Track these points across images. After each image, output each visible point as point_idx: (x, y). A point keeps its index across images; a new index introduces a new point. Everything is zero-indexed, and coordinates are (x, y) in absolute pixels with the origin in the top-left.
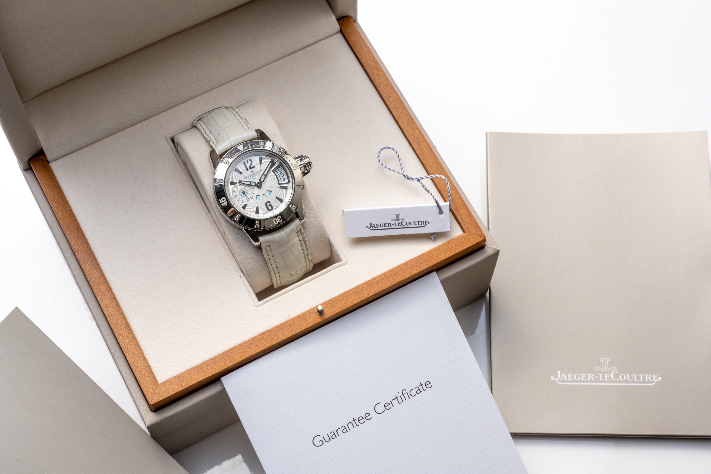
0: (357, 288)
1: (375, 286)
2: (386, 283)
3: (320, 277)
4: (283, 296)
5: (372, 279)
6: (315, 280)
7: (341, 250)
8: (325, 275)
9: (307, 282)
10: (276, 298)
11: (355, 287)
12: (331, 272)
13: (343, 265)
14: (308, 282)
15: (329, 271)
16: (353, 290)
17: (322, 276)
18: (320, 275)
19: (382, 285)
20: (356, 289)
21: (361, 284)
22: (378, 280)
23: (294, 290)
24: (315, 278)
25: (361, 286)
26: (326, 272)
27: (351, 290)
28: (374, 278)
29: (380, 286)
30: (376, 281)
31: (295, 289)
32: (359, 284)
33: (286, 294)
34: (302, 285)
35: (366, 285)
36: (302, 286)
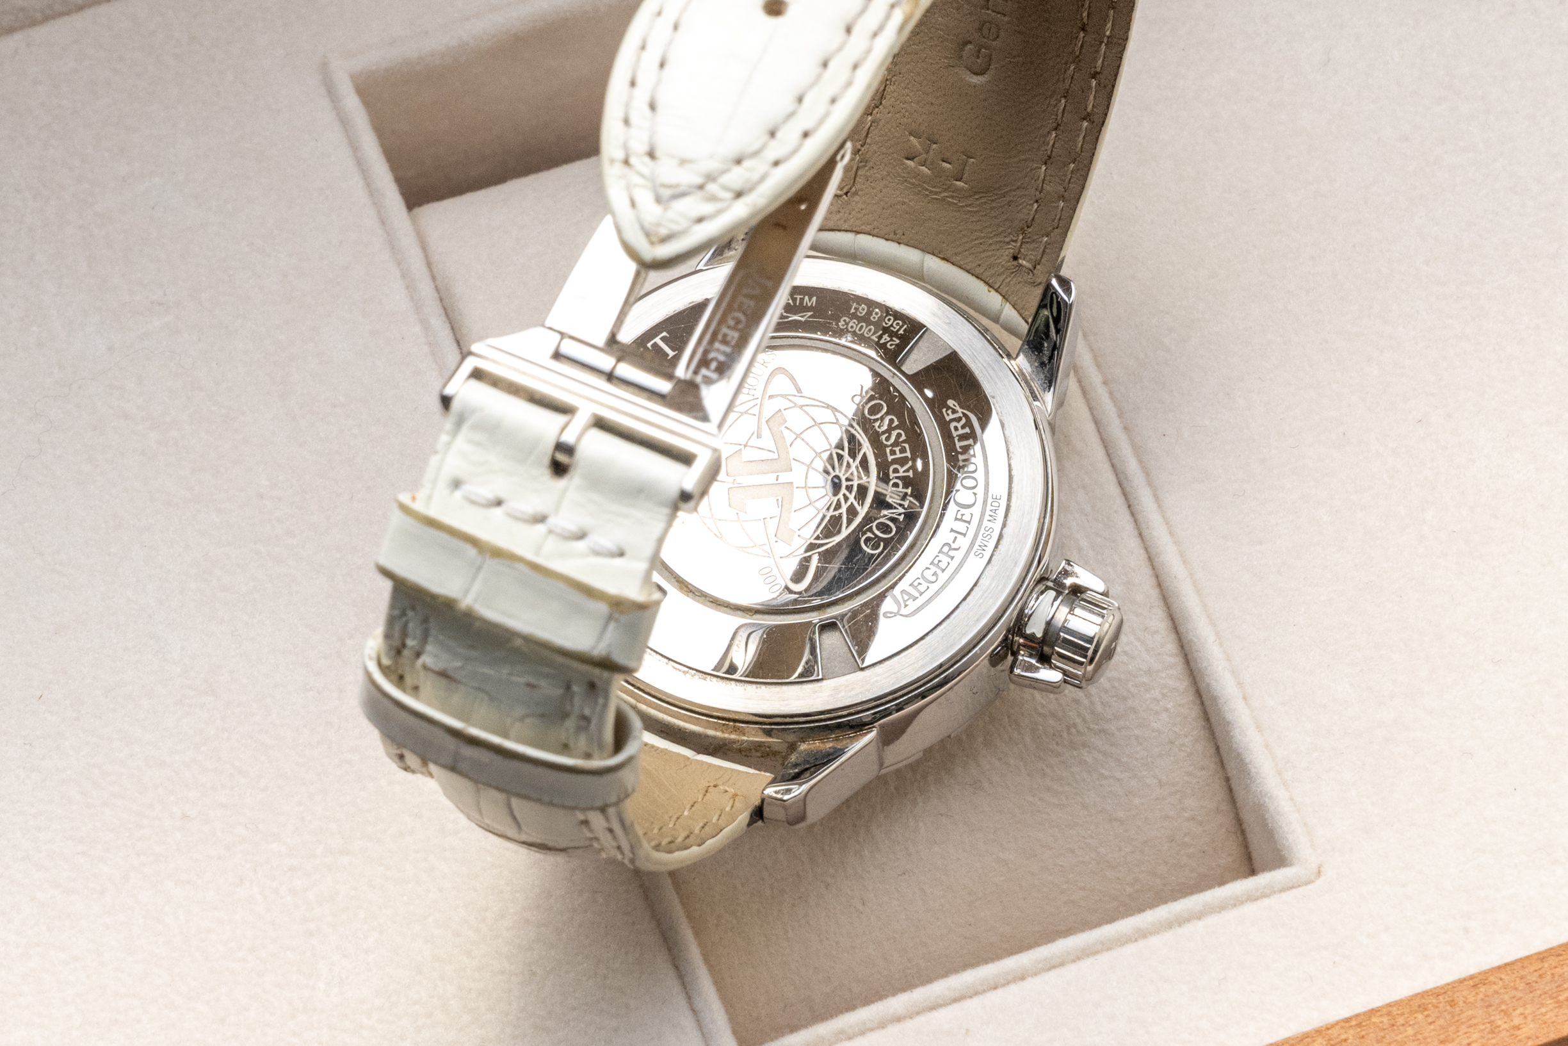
0: (1359, 1025)
1: (1474, 1021)
2: (1544, 1014)
3: (1141, 944)
4: (893, 1029)
5: (1461, 981)
6: (1106, 957)
7: (1292, 799)
8: (1169, 936)
9: (1054, 967)
10: (850, 1038)
11: (1347, 1020)
12: (1211, 921)
13: (1293, 887)
14: (1062, 964)
15: (1199, 916)
16: (1334, 1032)
17: (1155, 941)
18: (1142, 934)
19: (1517, 1021)
20: (1352, 1032)
21: (1389, 1005)
22: (1496, 992)
23: (969, 1004)
24: (1109, 949)
25: (1385, 1020)
26: (1181, 921)
27: (1319, 1032)
28: (1472, 977)
29: (1506, 1026)
30: (1481, 996)
31: (976, 1000)
32: (1378, 1003)
33: (909, 1024)
34: (1023, 978)
35: (1420, 1016)
36: (1022, 984)
